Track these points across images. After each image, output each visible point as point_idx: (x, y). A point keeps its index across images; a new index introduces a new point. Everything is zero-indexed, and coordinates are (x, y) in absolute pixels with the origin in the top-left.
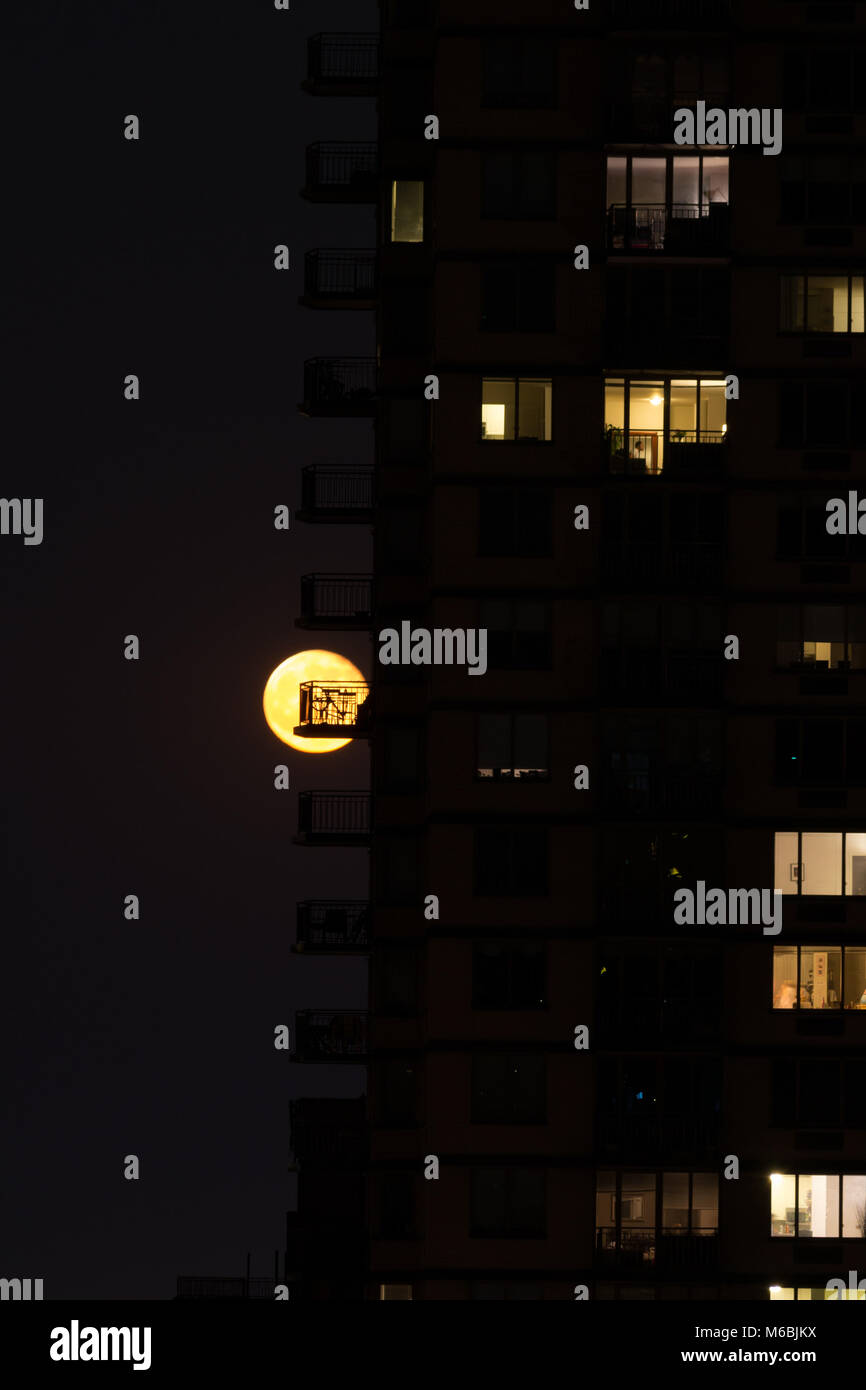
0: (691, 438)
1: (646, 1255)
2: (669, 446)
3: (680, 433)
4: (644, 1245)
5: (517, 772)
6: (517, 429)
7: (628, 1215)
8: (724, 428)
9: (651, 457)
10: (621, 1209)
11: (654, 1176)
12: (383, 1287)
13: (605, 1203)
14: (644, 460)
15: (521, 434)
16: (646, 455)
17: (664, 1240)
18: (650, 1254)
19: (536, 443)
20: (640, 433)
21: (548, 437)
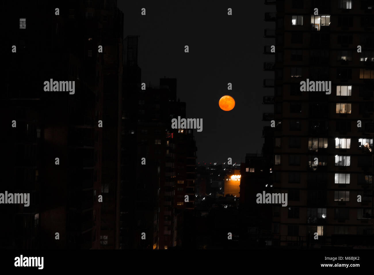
0: (324, 25)
1: (316, 151)
2: (321, 26)
3: (323, 24)
4: (316, 149)
5: (297, 76)
6: (297, 23)
7: (314, 144)
8: (329, 24)
9: (318, 28)
10: (312, 144)
11: (317, 139)
12: (276, 156)
13: (310, 142)
14: (317, 29)
15: (298, 24)
16: (317, 27)
17: (319, 149)
18: (317, 151)
19: (300, 26)
20: (316, 24)
21: (302, 25)
